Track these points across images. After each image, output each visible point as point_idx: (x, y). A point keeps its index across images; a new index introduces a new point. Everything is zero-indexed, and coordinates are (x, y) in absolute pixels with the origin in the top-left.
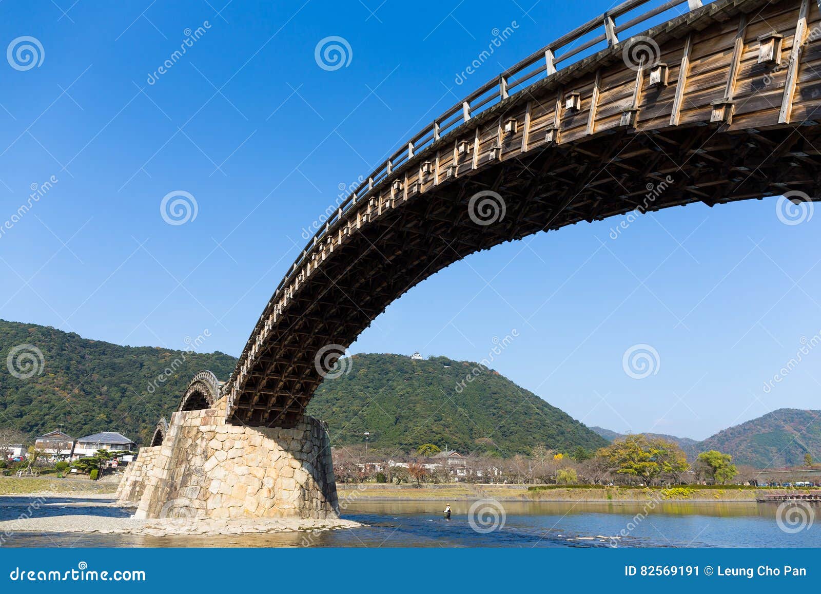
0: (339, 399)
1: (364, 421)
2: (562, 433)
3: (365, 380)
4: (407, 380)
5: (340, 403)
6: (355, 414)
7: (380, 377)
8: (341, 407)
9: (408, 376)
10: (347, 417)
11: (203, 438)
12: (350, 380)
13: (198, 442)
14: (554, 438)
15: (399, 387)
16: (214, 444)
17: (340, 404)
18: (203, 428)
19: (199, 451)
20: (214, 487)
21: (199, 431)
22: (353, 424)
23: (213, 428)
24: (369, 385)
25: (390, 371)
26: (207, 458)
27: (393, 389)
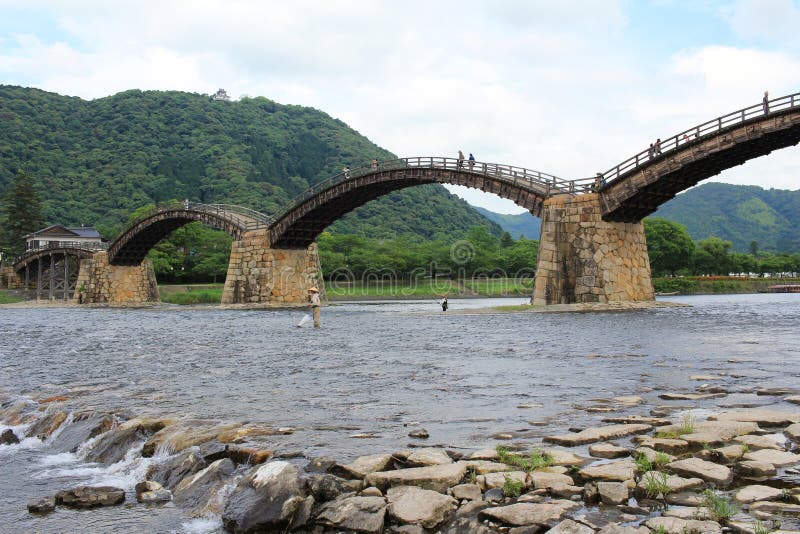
0: (106, 163)
1: (152, 196)
2: (440, 212)
3: (144, 133)
4: (211, 133)
5: (109, 169)
6: (137, 186)
7: (168, 128)
8: (112, 175)
9: (211, 127)
10: (124, 190)
11: (586, 234)
12: (121, 132)
13: (582, 236)
14: (431, 220)
15: (201, 144)
16: (597, 238)
17: (111, 171)
18: (583, 224)
19: (585, 245)
20: (606, 276)
21: (581, 227)
22: (135, 200)
23: (593, 224)
24: (152, 140)
25: (183, 120)
26: (594, 251)
27: (191, 148)
